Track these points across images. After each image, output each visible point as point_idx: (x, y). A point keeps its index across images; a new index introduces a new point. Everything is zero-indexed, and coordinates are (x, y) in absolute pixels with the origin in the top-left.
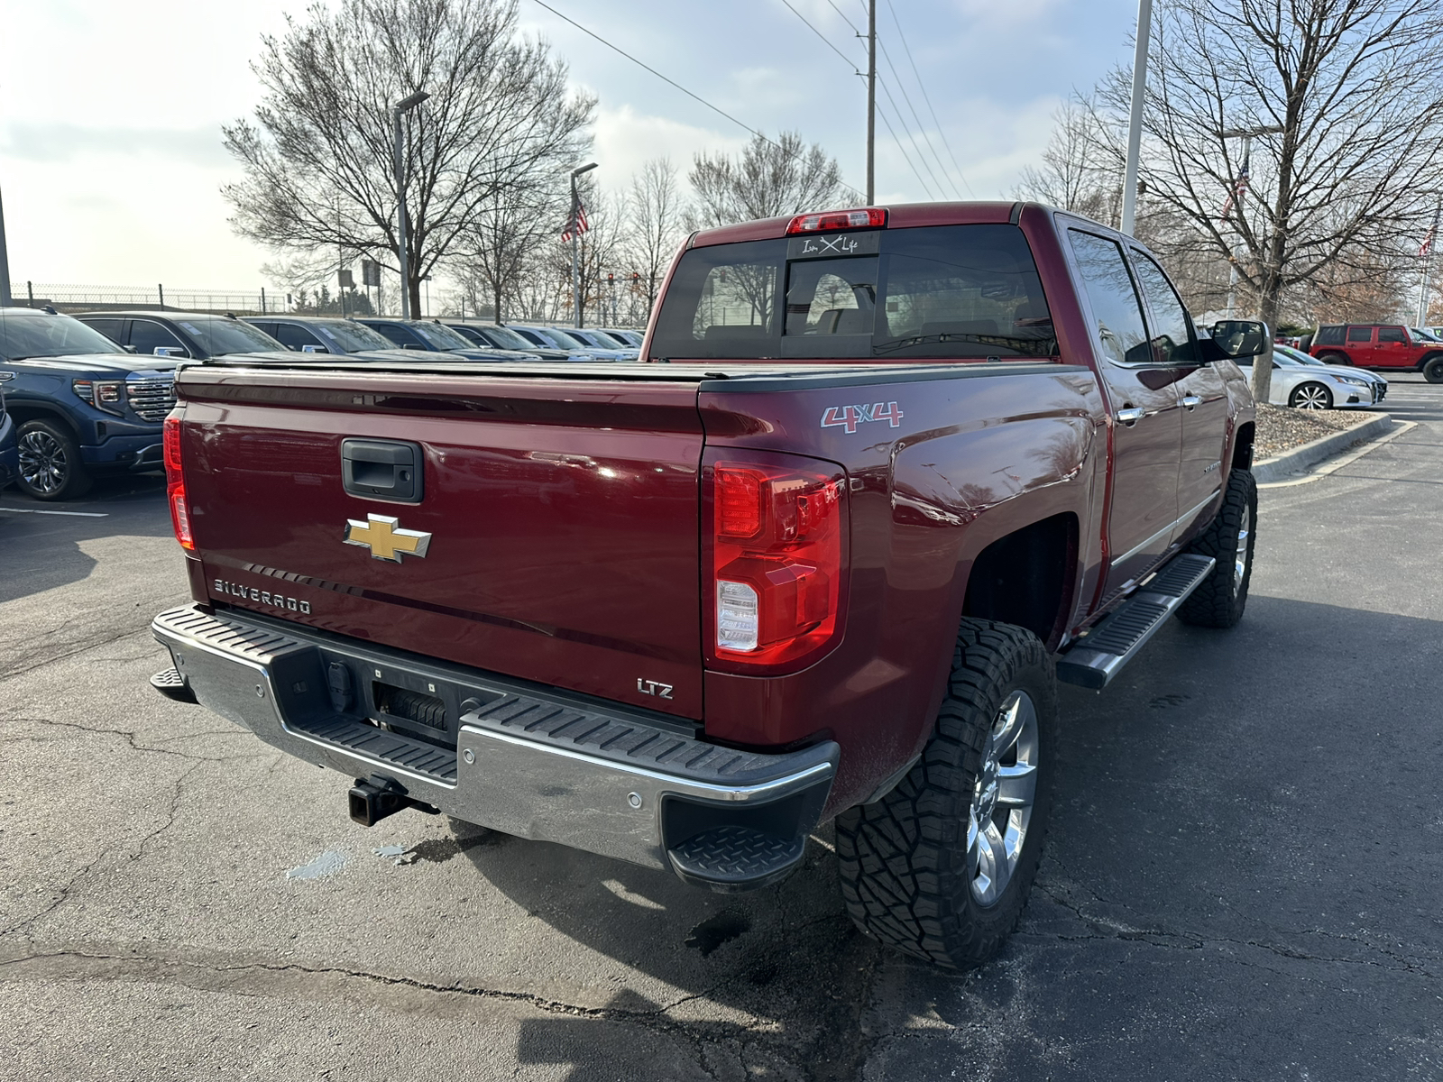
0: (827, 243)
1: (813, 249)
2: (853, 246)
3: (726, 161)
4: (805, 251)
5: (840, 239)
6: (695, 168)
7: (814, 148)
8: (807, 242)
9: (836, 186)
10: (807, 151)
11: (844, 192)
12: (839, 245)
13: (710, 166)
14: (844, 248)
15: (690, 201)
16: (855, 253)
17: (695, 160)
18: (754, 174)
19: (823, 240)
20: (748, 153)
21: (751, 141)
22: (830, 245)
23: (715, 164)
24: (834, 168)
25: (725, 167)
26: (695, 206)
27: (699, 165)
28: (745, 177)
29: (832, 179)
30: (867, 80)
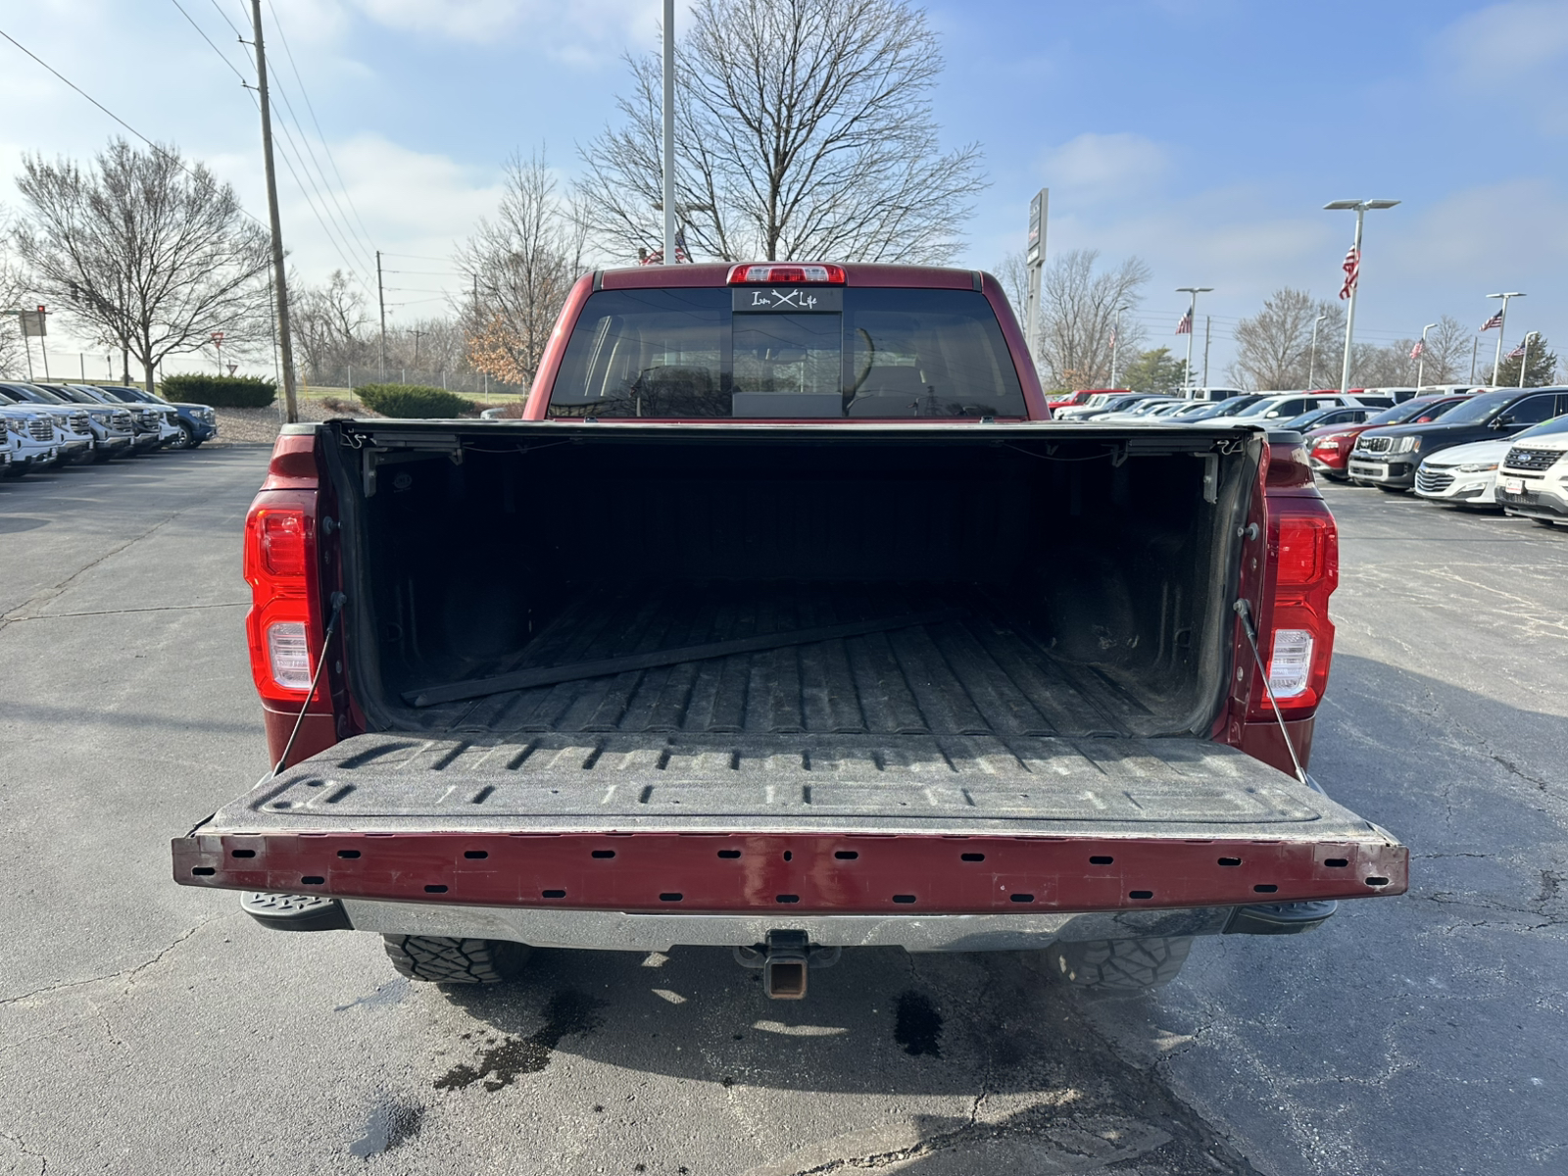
0: (781, 297)
1: (764, 301)
2: (811, 302)
3: (72, 167)
4: (755, 303)
5: (795, 293)
6: (24, 173)
7: (199, 166)
8: (756, 293)
9: (234, 215)
10: (191, 167)
11: (245, 223)
12: (795, 299)
13: (48, 173)
14: (801, 303)
15: (21, 215)
16: (816, 309)
17: (24, 161)
18: (118, 188)
19: (775, 293)
20: (103, 163)
21: (108, 147)
22: (784, 299)
23: (56, 171)
24: (229, 193)
25: (73, 174)
26: (30, 221)
27: (31, 169)
28: (105, 194)
29: (228, 206)
30: (257, 95)
